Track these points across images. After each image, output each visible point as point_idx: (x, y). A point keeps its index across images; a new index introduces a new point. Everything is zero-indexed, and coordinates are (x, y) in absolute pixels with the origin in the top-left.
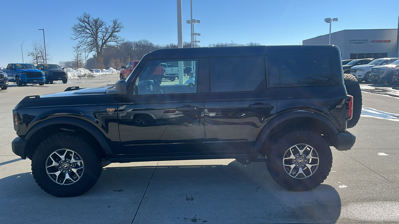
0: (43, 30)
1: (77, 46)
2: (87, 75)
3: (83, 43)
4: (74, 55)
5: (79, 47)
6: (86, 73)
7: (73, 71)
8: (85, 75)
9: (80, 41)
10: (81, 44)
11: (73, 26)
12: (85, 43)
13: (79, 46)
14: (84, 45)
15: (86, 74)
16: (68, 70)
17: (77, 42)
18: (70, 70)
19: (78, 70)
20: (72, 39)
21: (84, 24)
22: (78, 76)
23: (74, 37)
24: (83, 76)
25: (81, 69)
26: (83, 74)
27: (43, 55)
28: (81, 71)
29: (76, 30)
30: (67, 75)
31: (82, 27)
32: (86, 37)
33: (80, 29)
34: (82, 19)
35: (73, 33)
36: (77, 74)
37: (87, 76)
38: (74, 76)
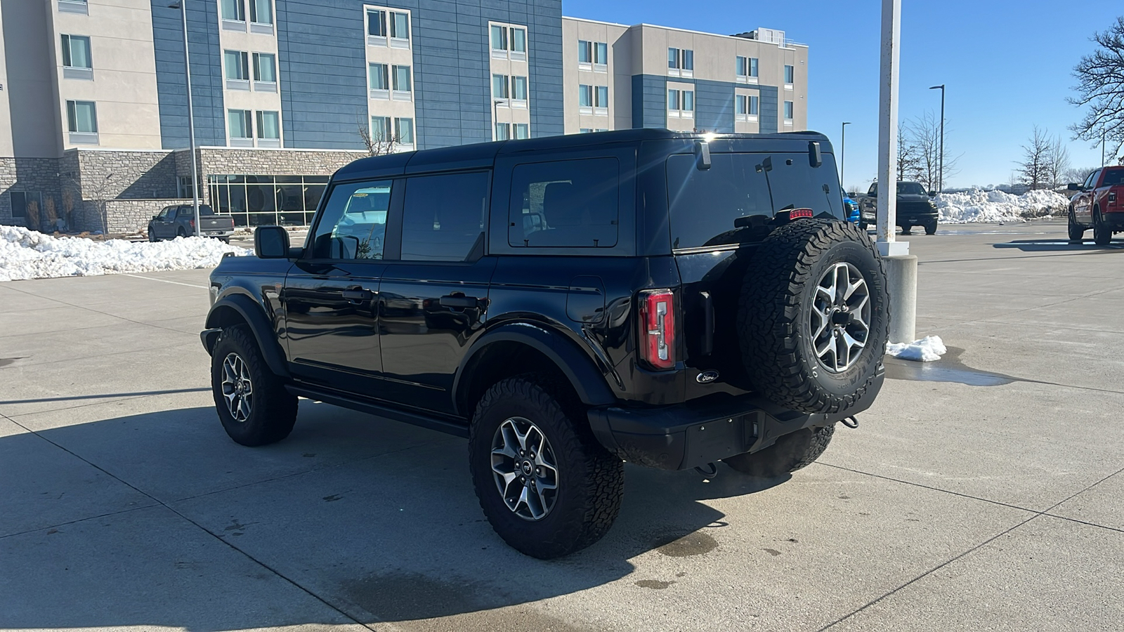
0: (943, 87)
1: (1086, 123)
2: (1054, 212)
3: (1106, 112)
4: (1026, 152)
5: (1090, 126)
6: (1051, 205)
7: (1010, 199)
8: (1047, 211)
9: (1095, 108)
10: (1098, 117)
11: (1078, 62)
12: (1112, 112)
13: (1091, 121)
14: (1108, 118)
15: (1050, 207)
16: (993, 196)
17: (1086, 109)
18: (999, 195)
19: (1028, 195)
20: (1071, 102)
21: (1117, 52)
22: (1023, 215)
23: (1077, 96)
24: (1039, 214)
25: (1039, 193)
26: (1040, 208)
27: (929, 156)
28: (1039, 197)
29: (1087, 75)
30: (937, 212)
31: (1106, 63)
32: (1119, 92)
33: (1102, 70)
34: (1110, 40)
35: (1079, 83)
36: (1021, 207)
37: (1052, 215)
38: (1008, 212)
